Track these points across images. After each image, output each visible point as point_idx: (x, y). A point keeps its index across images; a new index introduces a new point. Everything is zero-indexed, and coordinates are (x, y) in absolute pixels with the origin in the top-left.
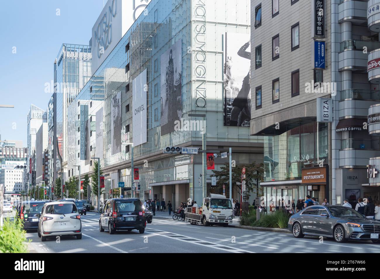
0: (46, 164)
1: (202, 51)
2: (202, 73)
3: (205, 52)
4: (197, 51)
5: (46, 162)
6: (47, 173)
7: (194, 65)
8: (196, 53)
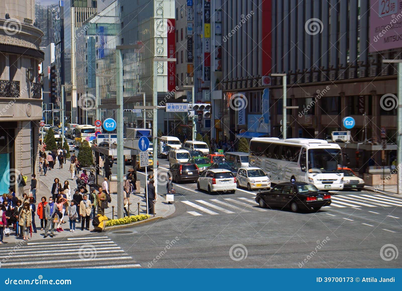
0: (53, 81)
1: (161, 38)
2: (161, 51)
3: (163, 38)
4: (157, 38)
5: (53, 79)
6: (54, 91)
7: (156, 46)
8: (157, 39)
